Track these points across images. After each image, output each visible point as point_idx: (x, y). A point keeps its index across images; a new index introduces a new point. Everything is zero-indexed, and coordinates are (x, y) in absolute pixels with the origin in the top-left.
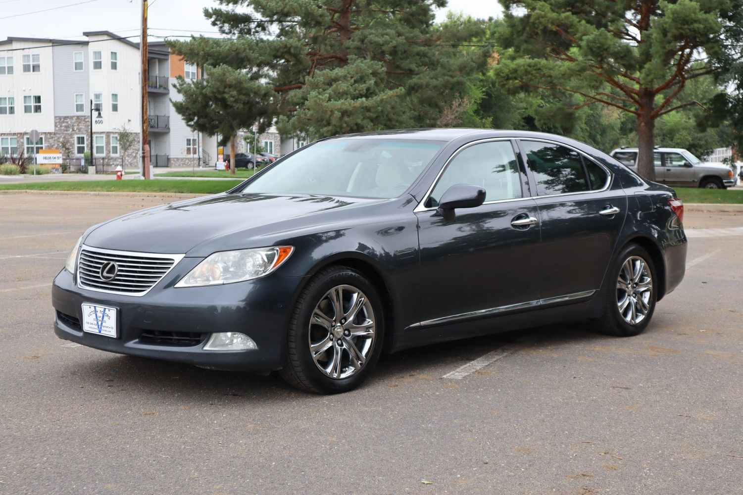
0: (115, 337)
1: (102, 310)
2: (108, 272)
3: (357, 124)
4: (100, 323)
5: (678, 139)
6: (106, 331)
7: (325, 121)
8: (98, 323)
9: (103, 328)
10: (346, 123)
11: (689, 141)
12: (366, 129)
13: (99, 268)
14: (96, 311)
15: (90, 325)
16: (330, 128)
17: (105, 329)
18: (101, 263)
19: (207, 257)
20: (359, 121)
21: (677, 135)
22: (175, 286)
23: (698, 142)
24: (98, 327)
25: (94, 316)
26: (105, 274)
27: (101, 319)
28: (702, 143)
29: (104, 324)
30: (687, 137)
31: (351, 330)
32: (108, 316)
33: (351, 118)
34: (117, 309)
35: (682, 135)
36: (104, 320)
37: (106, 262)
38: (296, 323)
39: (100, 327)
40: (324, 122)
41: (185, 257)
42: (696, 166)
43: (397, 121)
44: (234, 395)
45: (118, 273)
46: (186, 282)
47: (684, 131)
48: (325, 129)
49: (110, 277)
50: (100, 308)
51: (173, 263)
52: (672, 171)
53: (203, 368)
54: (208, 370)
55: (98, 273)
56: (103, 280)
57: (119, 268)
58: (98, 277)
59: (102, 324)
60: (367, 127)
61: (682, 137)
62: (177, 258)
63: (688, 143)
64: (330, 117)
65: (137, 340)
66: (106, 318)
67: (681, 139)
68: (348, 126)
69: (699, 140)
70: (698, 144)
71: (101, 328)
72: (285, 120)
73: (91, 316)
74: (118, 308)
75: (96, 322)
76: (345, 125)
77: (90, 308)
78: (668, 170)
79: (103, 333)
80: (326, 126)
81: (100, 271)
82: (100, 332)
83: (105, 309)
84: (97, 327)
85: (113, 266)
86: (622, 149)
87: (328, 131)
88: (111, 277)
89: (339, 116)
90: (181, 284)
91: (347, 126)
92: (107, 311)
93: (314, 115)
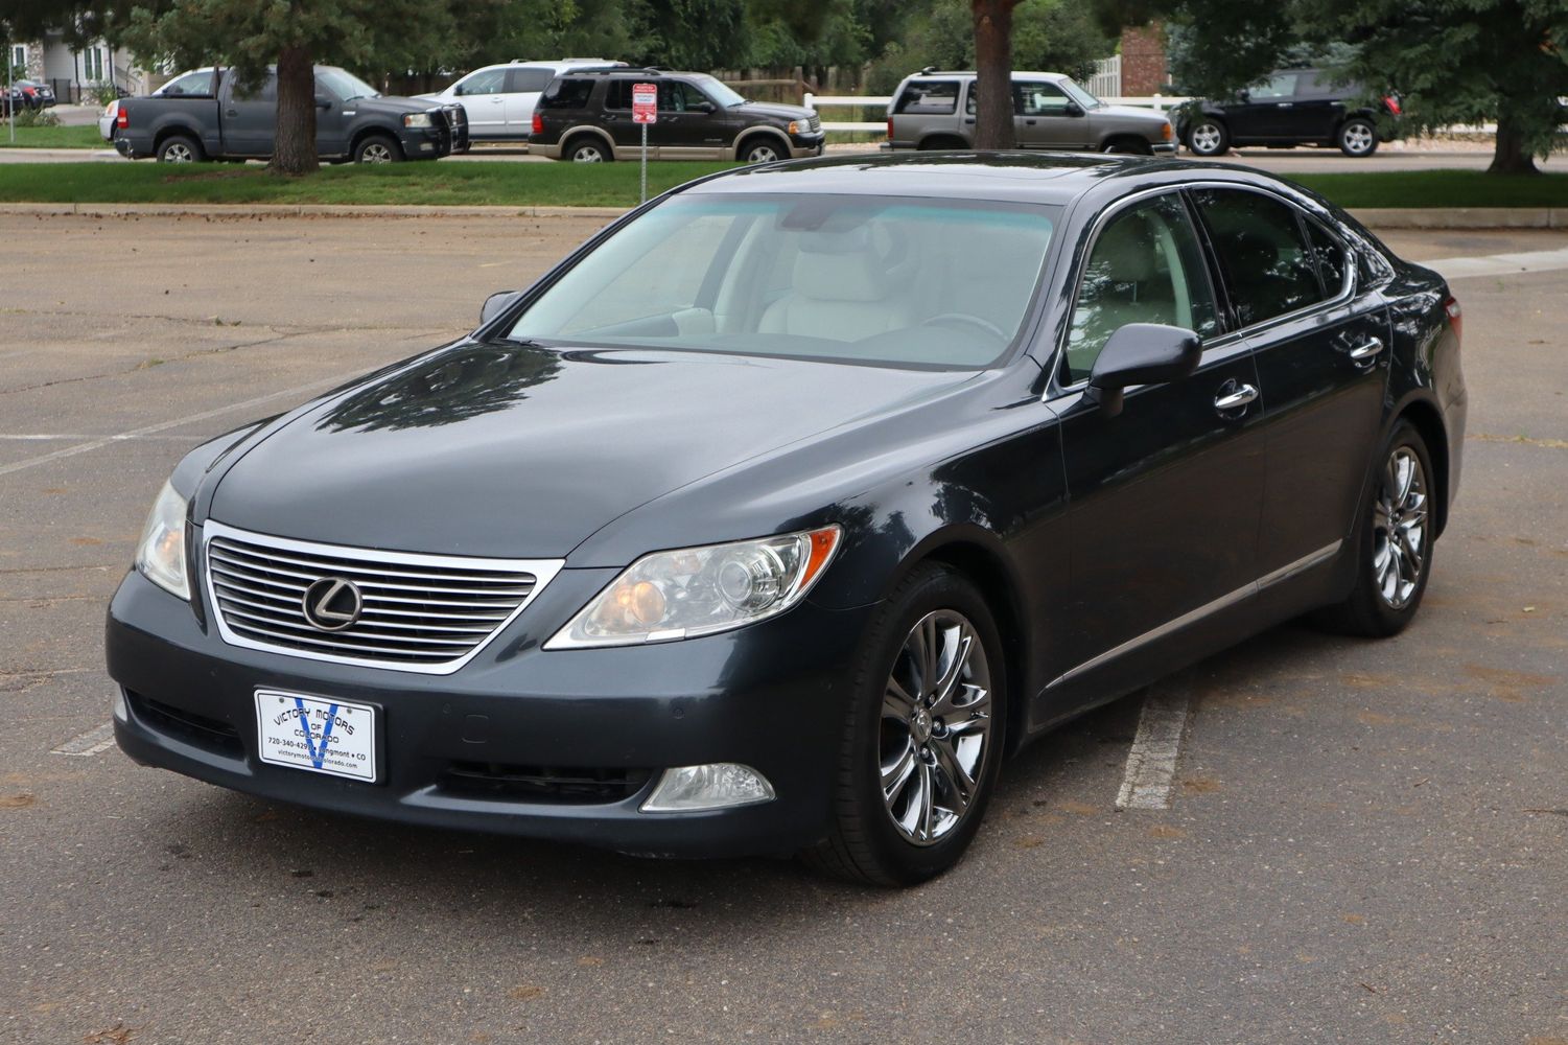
0: (373, 780)
1: (327, 708)
2: (330, 607)
3: (328, 28)
4: (317, 743)
5: (1020, 42)
6: (339, 763)
7: (249, 20)
8: (309, 741)
9: (327, 756)
10: (301, 27)
11: (1043, 48)
12: (348, 38)
13: (299, 594)
14: (302, 712)
15: (281, 747)
16: (263, 38)
17: (336, 758)
18: (307, 582)
19: (626, 568)
20: (334, 21)
21: (1019, 34)
22: (546, 646)
23: (1064, 49)
24: (313, 753)
25: (297, 723)
26: (321, 611)
27: (321, 732)
28: (1073, 51)
29: (331, 746)
30: (1039, 38)
31: (946, 717)
32: (344, 724)
33: (314, 14)
34: (376, 708)
35: (1028, 34)
36: (333, 734)
37: (316, 578)
38: (853, 723)
39: (317, 752)
40: (248, 25)
41: (564, 568)
42: (1092, 112)
43: (416, 17)
44: (676, 905)
45: (365, 610)
46: (574, 636)
47: (1032, 24)
48: (251, 41)
49: (341, 622)
50: (315, 705)
51: (534, 584)
52: (1038, 124)
53: (639, 855)
54: (652, 859)
55: (298, 607)
56: (315, 627)
57: (365, 597)
58: (302, 620)
59: (324, 745)
60: (351, 35)
61: (1029, 39)
62: (545, 571)
63: (1042, 52)
64: (261, 12)
65: (433, 787)
66: (336, 731)
67: (1027, 43)
68: (306, 33)
69: (1066, 45)
70: (1064, 53)
71: (322, 755)
72: (146, 19)
73: (283, 724)
74: (381, 706)
75: (303, 740)
76: (299, 32)
77: (282, 701)
78: (1031, 123)
79: (328, 767)
80: (250, 34)
81: (302, 601)
82: (318, 765)
83: (334, 708)
84: (307, 752)
85: (346, 590)
86: (925, 74)
87: (258, 46)
88: (344, 622)
89: (286, 10)
90: (562, 640)
91: (304, 31)
92: (341, 713)
93: (222, 7)
